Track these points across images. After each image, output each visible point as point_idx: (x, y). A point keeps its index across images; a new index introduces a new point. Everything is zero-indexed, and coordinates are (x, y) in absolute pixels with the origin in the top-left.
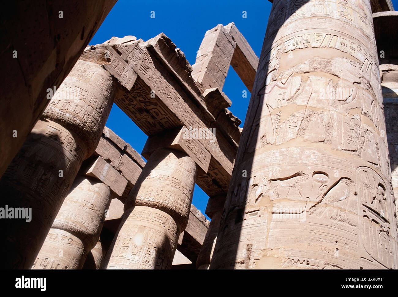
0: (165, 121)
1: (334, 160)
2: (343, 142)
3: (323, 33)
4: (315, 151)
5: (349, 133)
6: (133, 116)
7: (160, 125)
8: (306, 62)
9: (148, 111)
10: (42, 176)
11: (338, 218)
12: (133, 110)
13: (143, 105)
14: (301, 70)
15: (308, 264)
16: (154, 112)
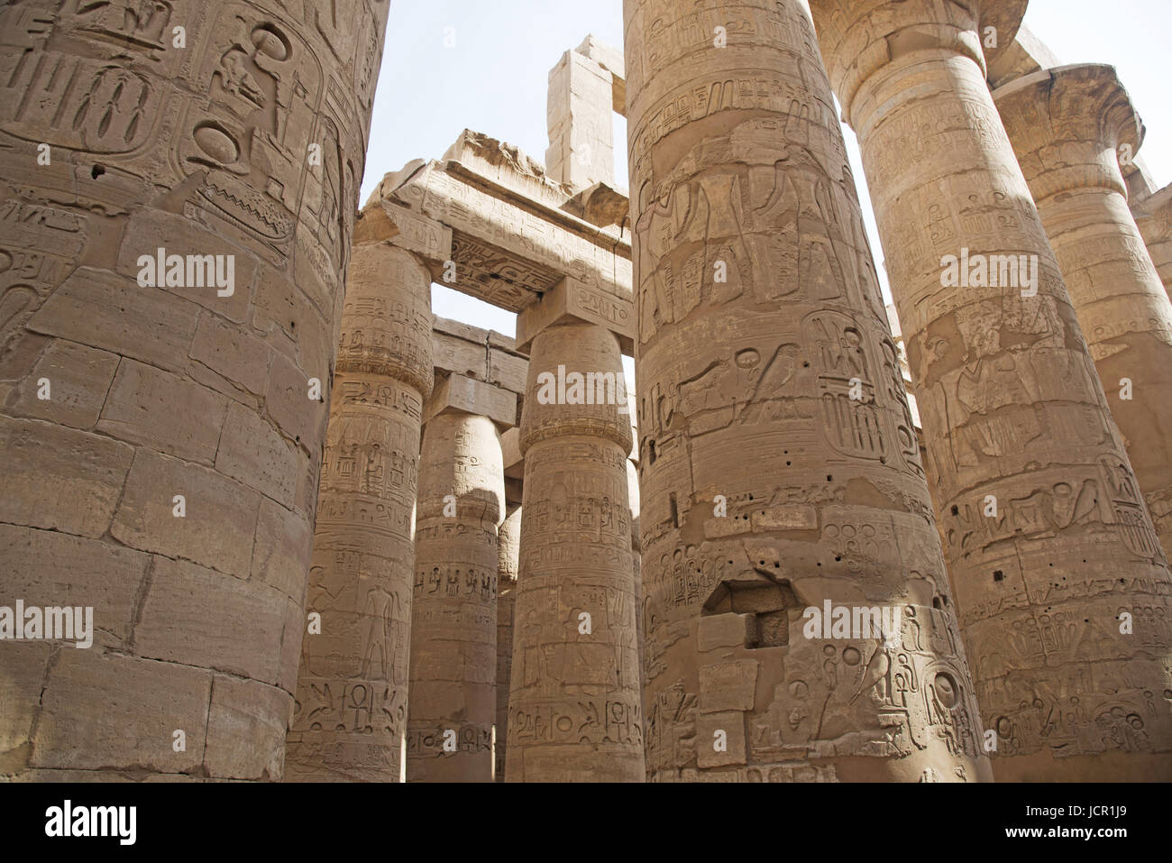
0: (532, 280)
1: (761, 321)
2: (772, 284)
3: (706, 85)
4: (731, 317)
5: (779, 265)
6: (475, 292)
7: (528, 290)
8: (690, 155)
9: (496, 276)
10: (368, 466)
11: (784, 414)
12: (470, 282)
13: (483, 269)
14: (686, 172)
15: (751, 498)
16: (508, 273)
